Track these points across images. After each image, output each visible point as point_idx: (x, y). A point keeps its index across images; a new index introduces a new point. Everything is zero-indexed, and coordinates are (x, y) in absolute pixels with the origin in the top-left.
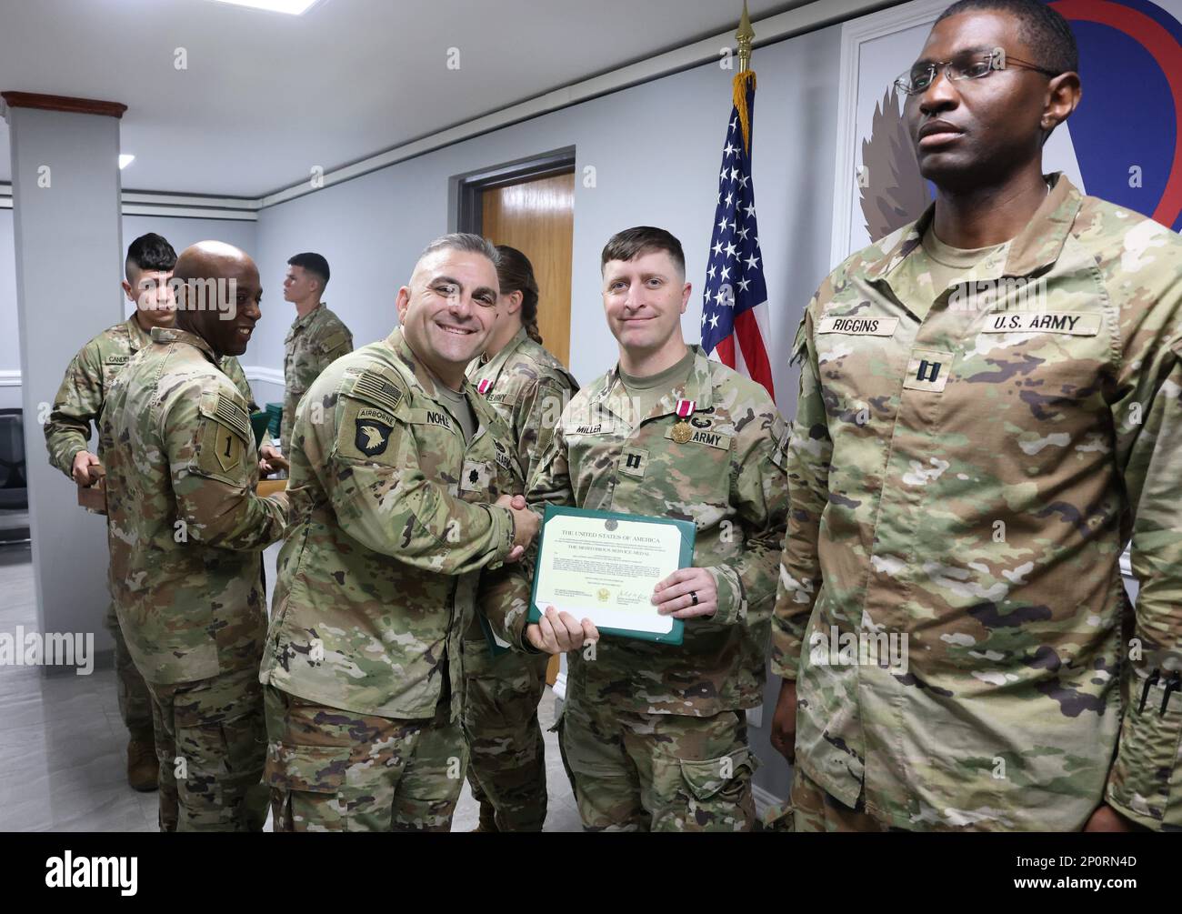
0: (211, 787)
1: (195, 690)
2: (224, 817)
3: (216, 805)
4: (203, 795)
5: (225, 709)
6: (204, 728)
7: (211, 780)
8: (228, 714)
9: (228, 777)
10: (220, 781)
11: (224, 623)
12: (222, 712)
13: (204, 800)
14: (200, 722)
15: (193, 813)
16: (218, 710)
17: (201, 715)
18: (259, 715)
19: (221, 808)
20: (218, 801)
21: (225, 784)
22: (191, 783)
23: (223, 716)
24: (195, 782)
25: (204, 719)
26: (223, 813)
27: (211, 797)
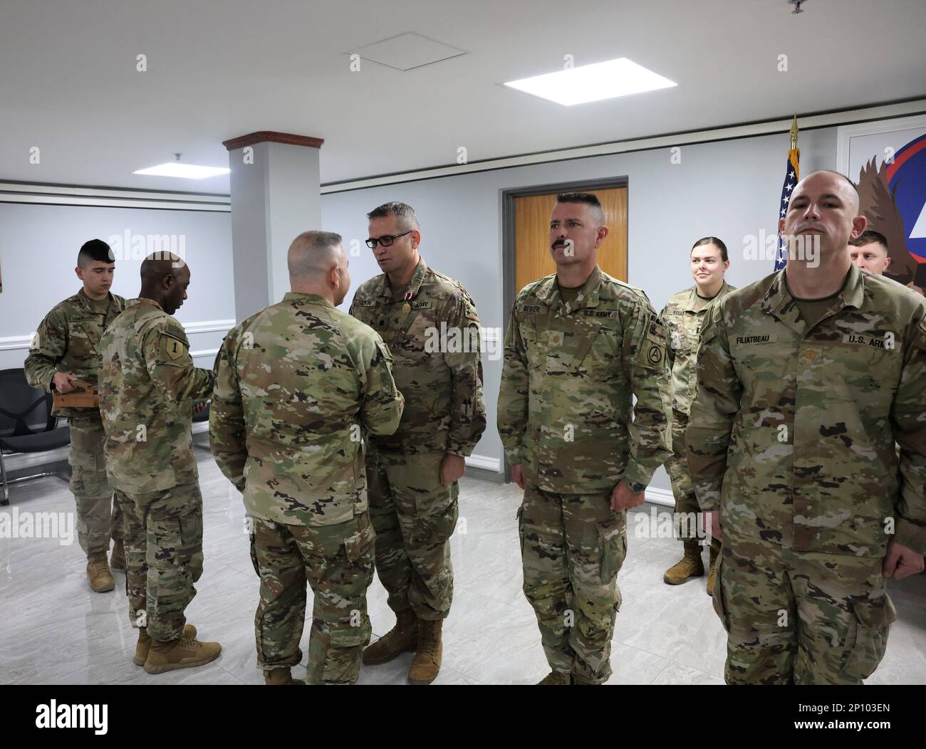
0: (172, 554)
1: (165, 498)
2: (179, 572)
3: (175, 565)
4: (168, 560)
5: (181, 508)
6: (170, 520)
7: (172, 550)
8: (183, 511)
9: (182, 548)
10: (177, 551)
11: (178, 457)
12: (180, 510)
13: (168, 562)
14: (167, 516)
15: (161, 571)
16: (177, 509)
17: (167, 513)
18: (198, 511)
19: (177, 567)
20: (176, 563)
21: (181, 552)
22: (159, 554)
23: (180, 512)
24: (162, 553)
25: (170, 515)
26: (179, 570)
27: (172, 561)
